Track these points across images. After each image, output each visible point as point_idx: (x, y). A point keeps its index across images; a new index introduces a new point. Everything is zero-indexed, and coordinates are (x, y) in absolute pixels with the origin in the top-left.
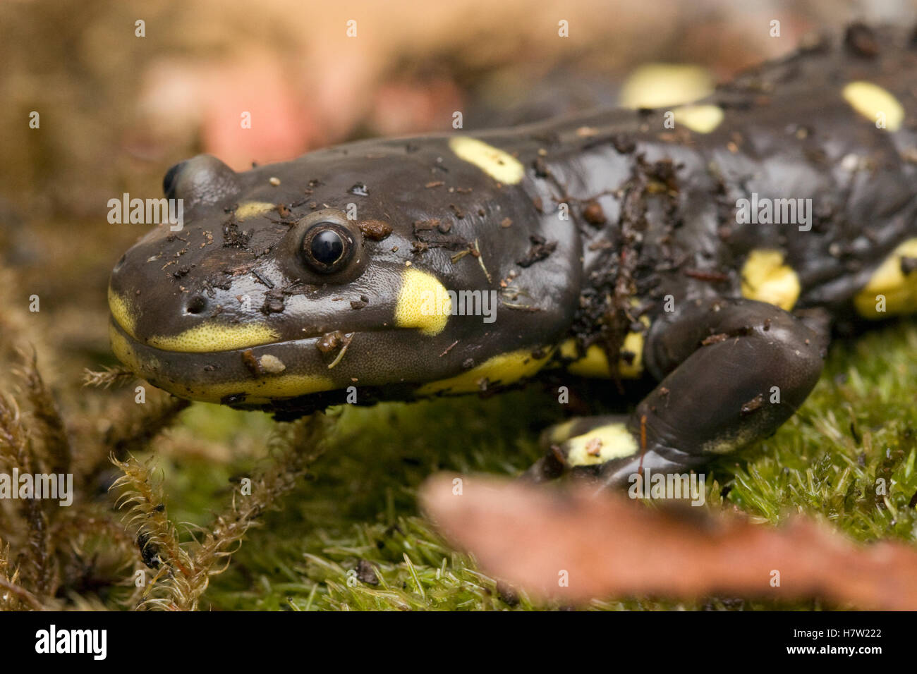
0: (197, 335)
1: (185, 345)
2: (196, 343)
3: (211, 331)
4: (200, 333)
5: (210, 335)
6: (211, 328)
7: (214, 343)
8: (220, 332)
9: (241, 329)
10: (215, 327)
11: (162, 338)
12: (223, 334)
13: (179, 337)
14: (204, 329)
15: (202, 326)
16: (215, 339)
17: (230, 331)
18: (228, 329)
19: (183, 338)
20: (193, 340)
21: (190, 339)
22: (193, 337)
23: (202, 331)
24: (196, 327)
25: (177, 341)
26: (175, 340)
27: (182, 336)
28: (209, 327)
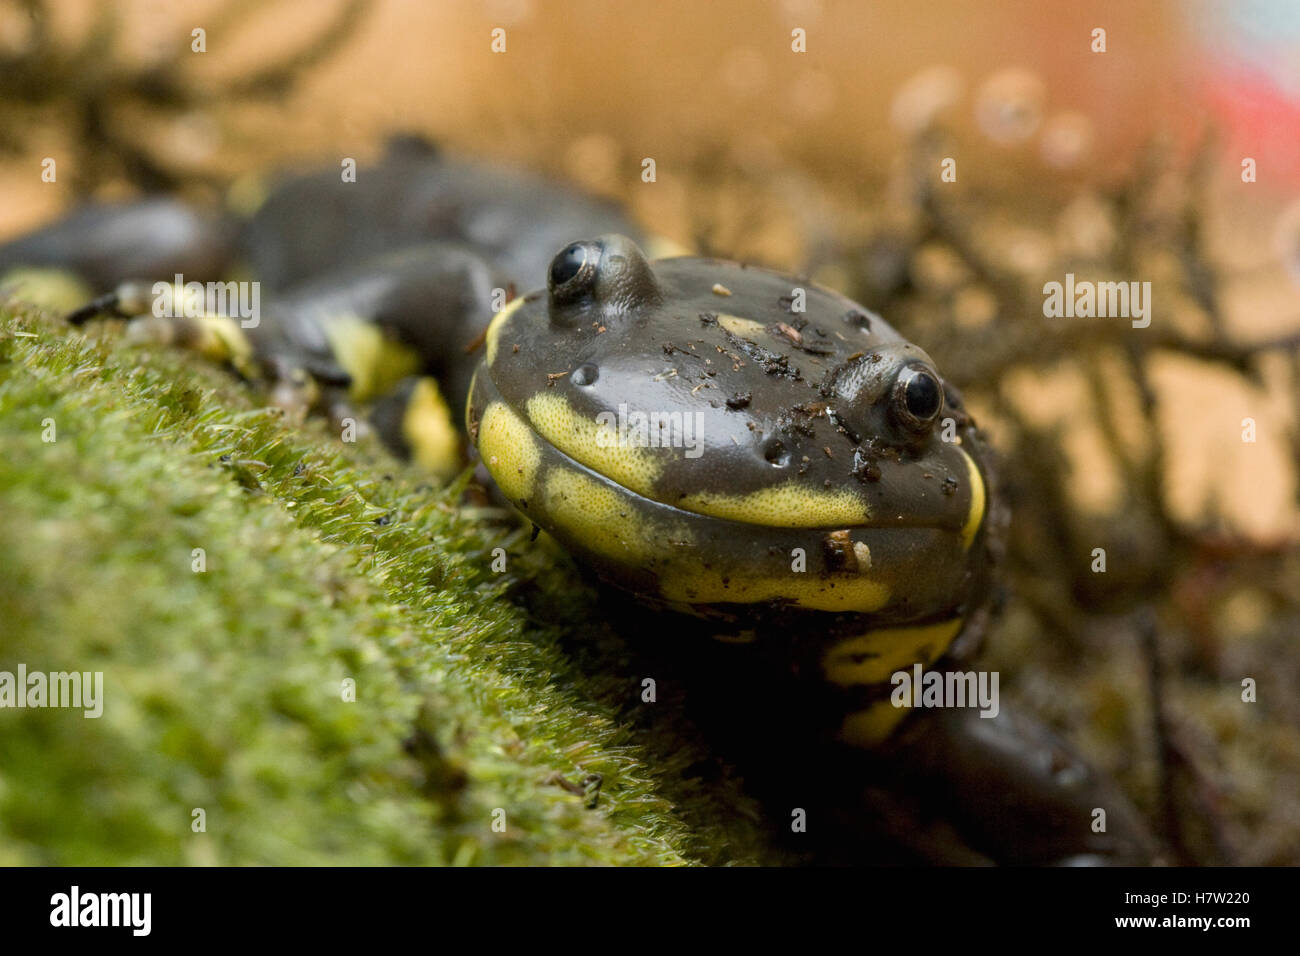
0: (777, 497)
1: (754, 511)
2: (772, 511)
3: (796, 494)
4: (780, 494)
5: (795, 501)
6: (796, 490)
7: (796, 514)
8: (807, 498)
9: (832, 497)
10: (801, 489)
11: (717, 496)
12: (810, 503)
13: (748, 499)
14: (787, 490)
15: (785, 486)
16: (799, 508)
17: (819, 499)
18: (817, 495)
19: (755, 501)
20: (767, 505)
21: (763, 504)
22: (770, 501)
23: (784, 492)
24: (777, 487)
25: (744, 505)
26: (740, 502)
27: (753, 497)
28: (793, 488)
